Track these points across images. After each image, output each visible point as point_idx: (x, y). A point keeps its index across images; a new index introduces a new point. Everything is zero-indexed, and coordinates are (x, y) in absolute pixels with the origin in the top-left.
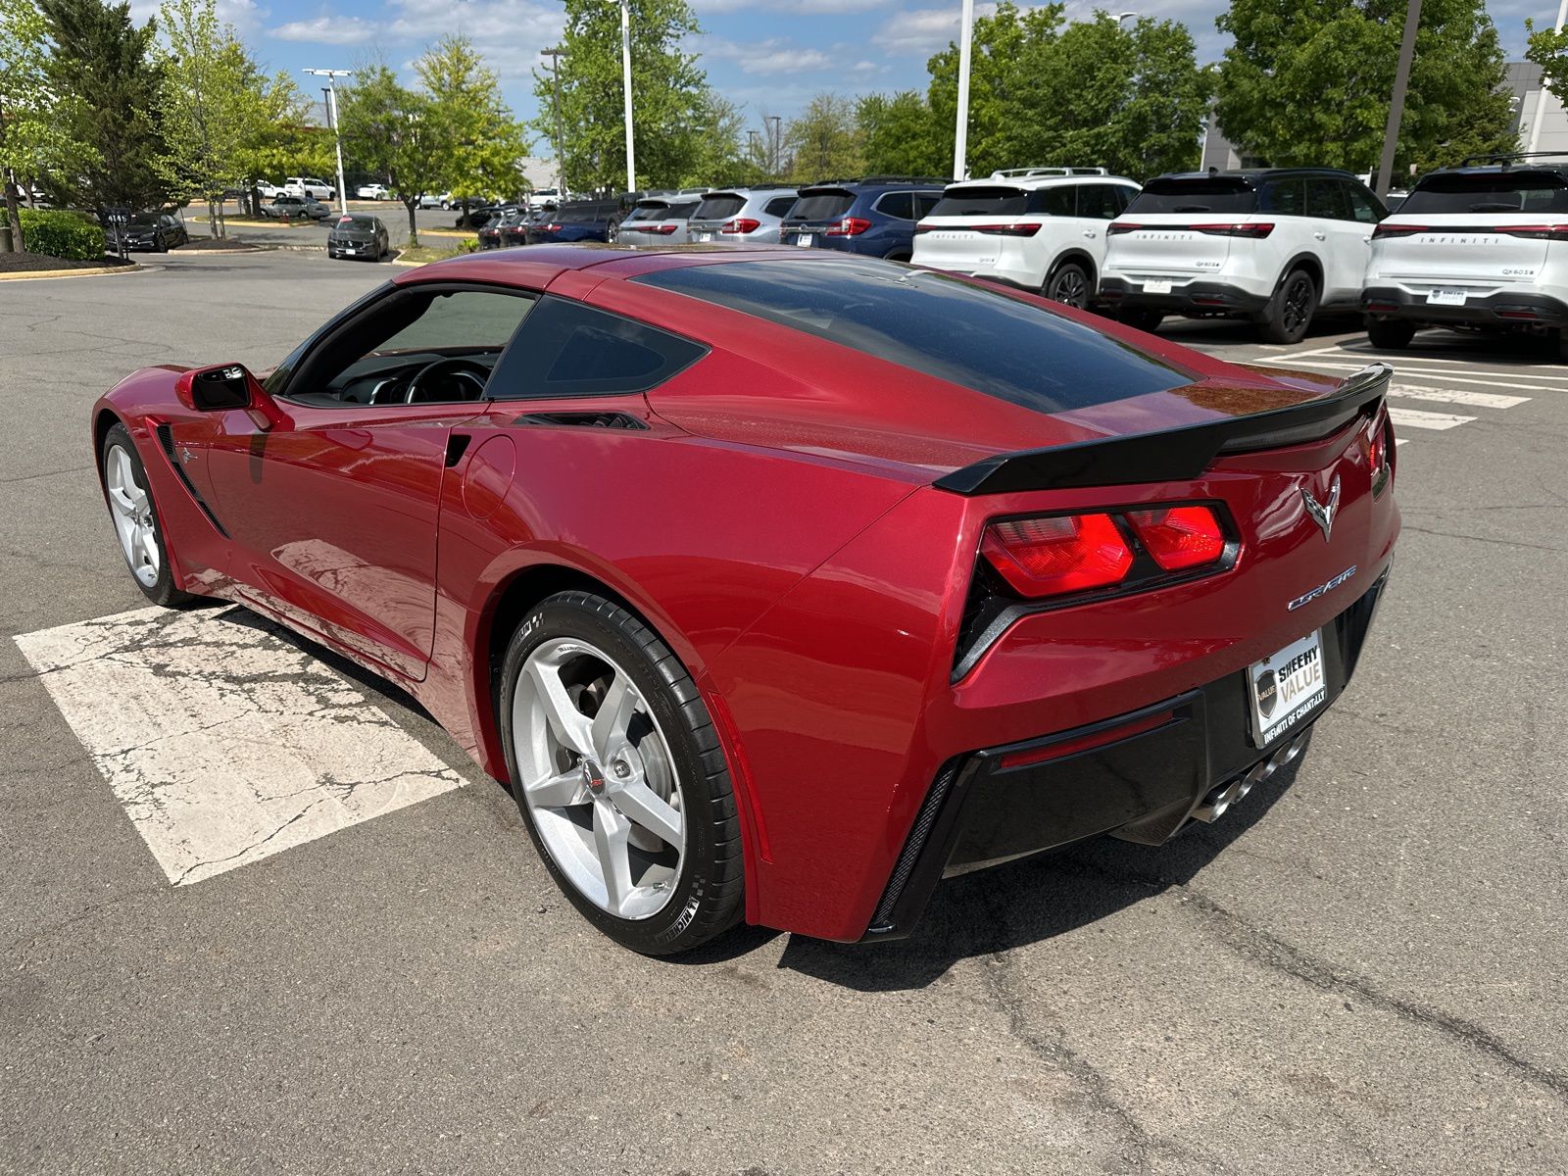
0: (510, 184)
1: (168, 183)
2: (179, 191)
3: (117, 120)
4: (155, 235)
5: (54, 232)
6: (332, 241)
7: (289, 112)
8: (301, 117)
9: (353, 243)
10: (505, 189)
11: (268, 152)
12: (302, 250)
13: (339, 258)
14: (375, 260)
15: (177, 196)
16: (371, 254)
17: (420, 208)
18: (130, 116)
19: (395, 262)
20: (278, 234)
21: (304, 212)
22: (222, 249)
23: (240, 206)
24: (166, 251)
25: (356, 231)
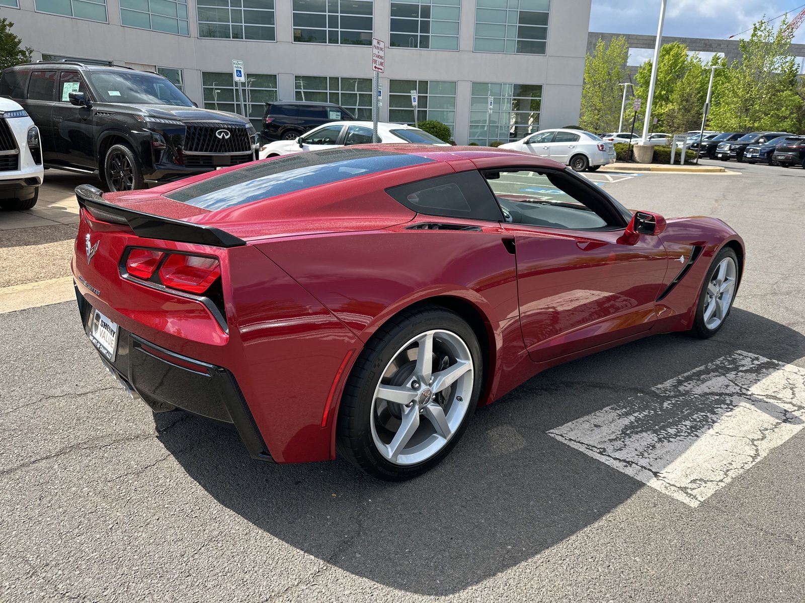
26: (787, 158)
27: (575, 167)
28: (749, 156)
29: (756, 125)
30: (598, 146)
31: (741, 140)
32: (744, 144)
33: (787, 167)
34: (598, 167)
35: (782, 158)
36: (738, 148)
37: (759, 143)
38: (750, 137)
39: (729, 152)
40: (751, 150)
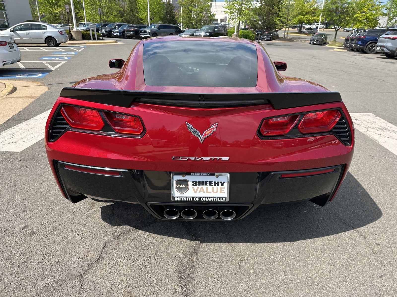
0: (373, 24)
1: (276, 24)
2: (279, 26)
3: (270, 9)
4: (271, 37)
5: (245, 35)
6: (311, 39)
7: (316, 6)
8: (318, 7)
9: (316, 40)
10: (371, 26)
11: (307, 16)
12: (304, 42)
13: (312, 44)
14: (321, 45)
15: (278, 27)
16: (320, 43)
17: (346, 31)
18: (273, 9)
19: (326, 46)
20: (303, 37)
21: (312, 32)
22: (284, 40)
23: (297, 30)
24: (272, 41)
25: (319, 37)
26: (131, 35)
27: (50, 44)
28: (115, 34)
29: (109, 19)
30: (59, 32)
31: (108, 27)
32: (110, 29)
33: (131, 39)
34: (60, 44)
35: (129, 35)
36: (109, 31)
37: (116, 28)
38: (112, 25)
39: (105, 33)
40: (115, 31)
